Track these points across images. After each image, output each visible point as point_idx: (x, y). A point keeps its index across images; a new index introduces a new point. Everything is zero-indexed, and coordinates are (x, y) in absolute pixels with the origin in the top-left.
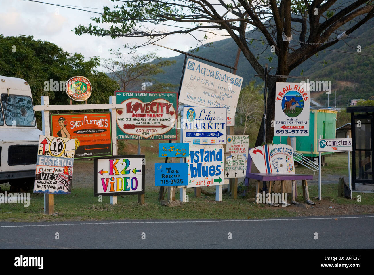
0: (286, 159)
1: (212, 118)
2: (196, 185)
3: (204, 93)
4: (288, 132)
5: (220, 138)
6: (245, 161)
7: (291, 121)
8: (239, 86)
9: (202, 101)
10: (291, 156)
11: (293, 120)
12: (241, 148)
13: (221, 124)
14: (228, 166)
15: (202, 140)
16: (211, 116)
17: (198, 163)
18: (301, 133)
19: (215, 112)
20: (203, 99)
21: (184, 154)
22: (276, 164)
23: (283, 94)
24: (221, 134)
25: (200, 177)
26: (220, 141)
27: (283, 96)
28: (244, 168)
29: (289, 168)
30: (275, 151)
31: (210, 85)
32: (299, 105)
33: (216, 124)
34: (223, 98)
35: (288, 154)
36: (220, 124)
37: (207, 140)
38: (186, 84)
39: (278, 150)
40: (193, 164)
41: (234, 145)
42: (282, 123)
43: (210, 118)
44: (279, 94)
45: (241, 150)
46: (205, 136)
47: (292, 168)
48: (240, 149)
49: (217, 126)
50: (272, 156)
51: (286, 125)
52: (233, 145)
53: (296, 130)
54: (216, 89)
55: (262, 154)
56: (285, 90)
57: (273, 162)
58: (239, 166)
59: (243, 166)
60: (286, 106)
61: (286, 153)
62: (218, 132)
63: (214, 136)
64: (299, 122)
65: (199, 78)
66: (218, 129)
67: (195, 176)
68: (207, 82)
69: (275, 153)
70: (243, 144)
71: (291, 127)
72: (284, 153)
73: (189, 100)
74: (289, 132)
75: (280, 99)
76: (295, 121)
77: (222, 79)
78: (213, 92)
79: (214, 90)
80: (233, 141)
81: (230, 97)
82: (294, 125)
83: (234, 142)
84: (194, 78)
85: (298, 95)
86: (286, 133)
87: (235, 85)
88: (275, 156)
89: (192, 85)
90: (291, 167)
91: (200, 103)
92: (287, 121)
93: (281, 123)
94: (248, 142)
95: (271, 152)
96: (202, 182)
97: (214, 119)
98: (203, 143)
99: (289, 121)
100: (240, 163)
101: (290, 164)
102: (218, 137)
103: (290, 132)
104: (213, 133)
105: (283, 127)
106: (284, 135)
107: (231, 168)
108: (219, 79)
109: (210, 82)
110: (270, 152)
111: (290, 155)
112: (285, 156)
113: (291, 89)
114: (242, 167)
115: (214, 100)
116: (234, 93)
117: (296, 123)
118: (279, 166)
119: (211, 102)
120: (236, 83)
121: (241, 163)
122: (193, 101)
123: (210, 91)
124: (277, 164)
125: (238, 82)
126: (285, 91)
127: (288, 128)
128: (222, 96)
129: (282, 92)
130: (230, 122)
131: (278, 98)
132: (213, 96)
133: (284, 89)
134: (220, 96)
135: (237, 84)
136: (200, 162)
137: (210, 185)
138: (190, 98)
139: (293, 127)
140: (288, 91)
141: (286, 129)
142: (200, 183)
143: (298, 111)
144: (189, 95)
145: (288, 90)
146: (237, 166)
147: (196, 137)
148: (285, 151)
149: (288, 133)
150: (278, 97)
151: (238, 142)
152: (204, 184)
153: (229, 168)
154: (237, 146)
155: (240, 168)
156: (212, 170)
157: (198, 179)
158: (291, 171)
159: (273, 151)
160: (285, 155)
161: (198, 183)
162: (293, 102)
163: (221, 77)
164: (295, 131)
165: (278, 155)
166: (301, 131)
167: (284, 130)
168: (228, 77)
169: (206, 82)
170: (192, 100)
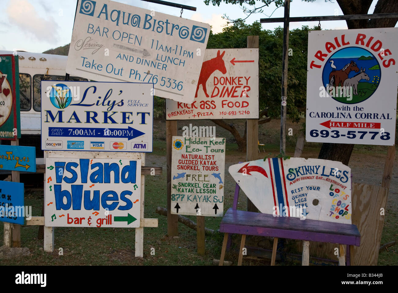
0: (331, 189)
1: (114, 102)
2: (69, 223)
3: (119, 56)
4: (340, 134)
5: (137, 140)
6: (218, 187)
7: (347, 112)
8: (203, 41)
9: (116, 72)
10: (344, 184)
11: (352, 109)
12: (206, 160)
13: (138, 113)
14: (178, 193)
15: (89, 143)
16: (111, 99)
17: (75, 184)
18: (373, 138)
19: (121, 91)
20: (117, 67)
21: (27, 167)
22: (301, 198)
23: (326, 55)
24: (138, 133)
25: (79, 209)
26: (136, 146)
27: (326, 59)
28: (218, 199)
29: (337, 209)
30: (301, 171)
31: (132, 41)
32: (367, 78)
33: (124, 114)
34: (165, 66)
35: (338, 180)
36: (135, 114)
37: (103, 143)
38: (79, 41)
39: (308, 169)
40: (61, 185)
41: (190, 155)
42: (324, 115)
43: (109, 102)
44: (316, 56)
45: (207, 165)
46: (97, 136)
47: (345, 211)
48: (203, 163)
49: (128, 118)
50: (292, 182)
51: (333, 120)
52: (188, 154)
53: (359, 132)
54: (145, 48)
55: (266, 175)
56: (332, 45)
57: (295, 194)
58: (203, 195)
59: (214, 195)
60: (332, 79)
61: (331, 177)
62: (130, 129)
63: (121, 137)
64: (367, 116)
65: (106, 30)
66: (132, 123)
67: (66, 207)
68: (125, 35)
69: (300, 176)
70: (210, 153)
71: (345, 124)
72: (325, 178)
73: (88, 69)
74: (342, 135)
75: (319, 67)
76: (358, 112)
77: (159, 30)
78: (141, 56)
79: (143, 50)
80: (187, 147)
81: (182, 64)
82: (354, 120)
83: (189, 150)
84: (95, 30)
85: (367, 55)
86: (333, 137)
87: (191, 39)
88: (301, 181)
89: (92, 42)
90: (344, 209)
91: (112, 75)
92: (336, 112)
93: (320, 116)
94: (222, 151)
95: (288, 173)
96: (84, 218)
97: (120, 104)
98: (92, 148)
99: (339, 111)
100: (206, 189)
101: (340, 202)
102: (130, 138)
103: (344, 135)
104: (118, 130)
105: (326, 124)
106: (329, 140)
107: (186, 197)
108: (153, 30)
109: (131, 36)
110: (286, 172)
111: (341, 183)
112: (330, 184)
113: (348, 43)
114: (212, 197)
115: (142, 69)
116: (190, 56)
117: (358, 116)
118: (310, 202)
119: (136, 74)
120: (193, 37)
121: (209, 189)
122: (97, 71)
123: (134, 53)
124: (304, 198)
125: (198, 35)
126: (331, 49)
127: (338, 126)
128: (161, 62)
129: (324, 51)
130: (248, 113)
131: (312, 65)
132: (140, 61)
133: (327, 44)
134: (158, 62)
135: (195, 37)
136: (78, 182)
137: (104, 225)
138: (89, 66)
139: (352, 125)
140: (338, 49)
141: (333, 129)
142: (79, 221)
143: (365, 91)
144: (86, 60)
145: (339, 46)
146: (200, 195)
147: (75, 136)
148: (329, 174)
149: (338, 136)
150: (313, 62)
151: (198, 150)
152: (90, 224)
153: (181, 197)
154: (196, 156)
155: (207, 199)
156: (110, 199)
157: (73, 213)
158: (340, 216)
159: (295, 172)
160: (327, 182)
161: (74, 220)
162: (351, 70)
163: (157, 25)
164: (356, 134)
165: (308, 180)
166: (373, 134)
167: (329, 130)
168: (173, 25)
169: (122, 36)
170: (93, 70)
